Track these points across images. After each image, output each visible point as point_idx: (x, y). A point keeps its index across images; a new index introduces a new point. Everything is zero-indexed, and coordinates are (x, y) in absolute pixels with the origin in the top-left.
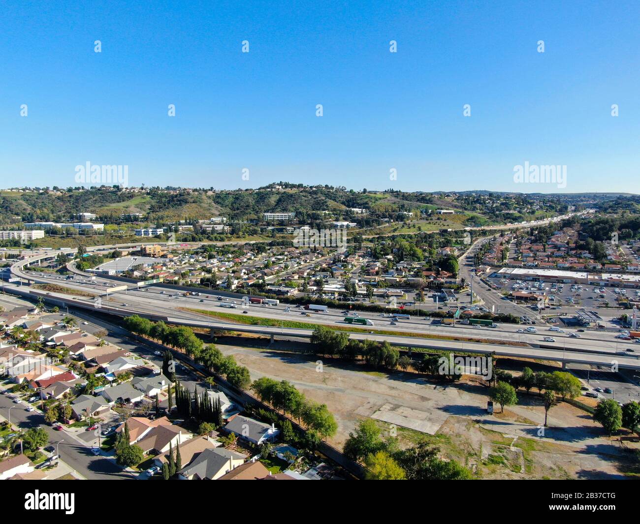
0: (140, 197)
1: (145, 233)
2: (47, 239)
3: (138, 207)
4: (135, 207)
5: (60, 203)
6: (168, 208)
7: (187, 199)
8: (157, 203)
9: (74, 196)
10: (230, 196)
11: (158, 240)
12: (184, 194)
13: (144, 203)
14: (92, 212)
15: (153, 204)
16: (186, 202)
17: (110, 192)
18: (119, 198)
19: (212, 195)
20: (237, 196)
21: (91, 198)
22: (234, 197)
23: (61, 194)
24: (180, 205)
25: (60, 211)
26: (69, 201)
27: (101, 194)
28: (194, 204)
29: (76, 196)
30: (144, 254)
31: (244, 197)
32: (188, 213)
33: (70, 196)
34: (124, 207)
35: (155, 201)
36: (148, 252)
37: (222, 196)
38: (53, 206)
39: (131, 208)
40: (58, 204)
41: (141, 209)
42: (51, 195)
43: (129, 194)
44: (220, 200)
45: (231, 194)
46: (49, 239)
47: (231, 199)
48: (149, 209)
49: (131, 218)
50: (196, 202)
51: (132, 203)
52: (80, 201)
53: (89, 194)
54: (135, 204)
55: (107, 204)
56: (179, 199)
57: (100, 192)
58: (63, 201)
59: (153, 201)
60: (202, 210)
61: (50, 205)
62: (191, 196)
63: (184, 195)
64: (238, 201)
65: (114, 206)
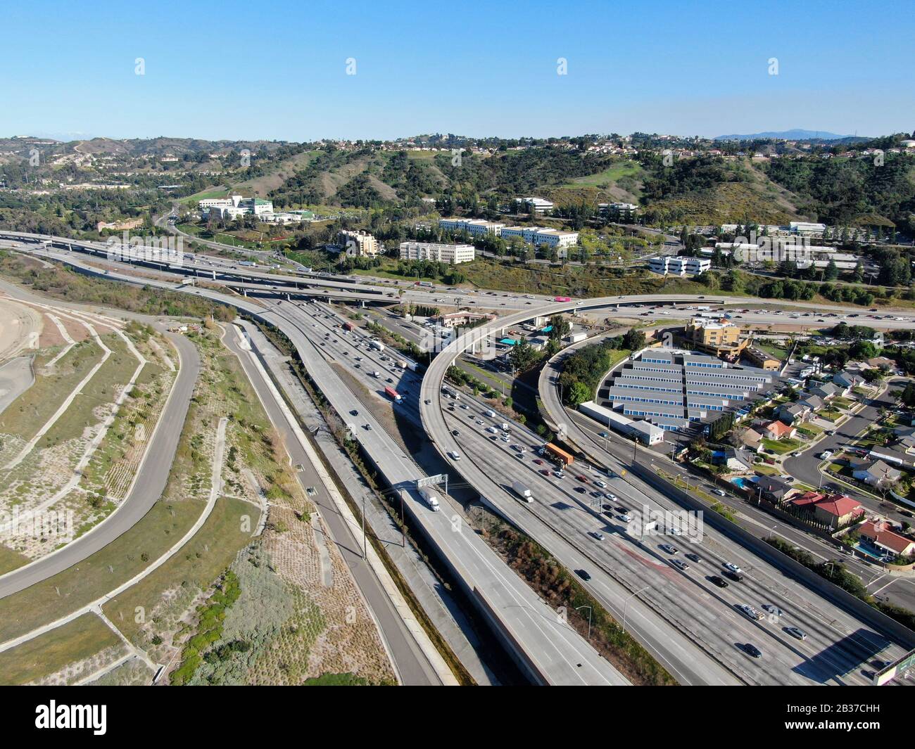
0: (621, 164)
1: (672, 267)
2: (479, 264)
3: (622, 187)
4: (618, 187)
5: (488, 172)
6: (683, 192)
7: (720, 172)
8: (654, 177)
9: (510, 159)
10: (805, 165)
11: (702, 288)
12: (711, 160)
13: (632, 177)
14: (544, 195)
15: (649, 179)
16: (719, 178)
17: (566, 153)
18: (585, 164)
19: (763, 163)
20: (820, 165)
21: (537, 164)
22: (814, 166)
23: (490, 155)
24: (708, 185)
25: (490, 187)
26: (501, 167)
27: (551, 155)
28: (735, 185)
29: (513, 158)
30: (697, 345)
31: (839, 169)
32: (729, 206)
33: (504, 158)
34: (598, 186)
35: (650, 172)
36: (707, 341)
37: (785, 165)
38: (479, 177)
39: (611, 189)
40: (486, 174)
41: (627, 190)
42: (476, 156)
43: (600, 157)
44: (782, 175)
45: (806, 161)
46: (483, 264)
47: (807, 172)
48: (642, 190)
49: (619, 216)
50: (741, 180)
51: (608, 177)
52: (519, 168)
53: (532, 156)
54: (617, 179)
55: (568, 179)
56: (702, 171)
57: (551, 151)
58: (492, 167)
59: (646, 173)
60: (755, 199)
61: (475, 176)
62: (724, 165)
63: (709, 163)
64: (826, 177)
65: (580, 182)
